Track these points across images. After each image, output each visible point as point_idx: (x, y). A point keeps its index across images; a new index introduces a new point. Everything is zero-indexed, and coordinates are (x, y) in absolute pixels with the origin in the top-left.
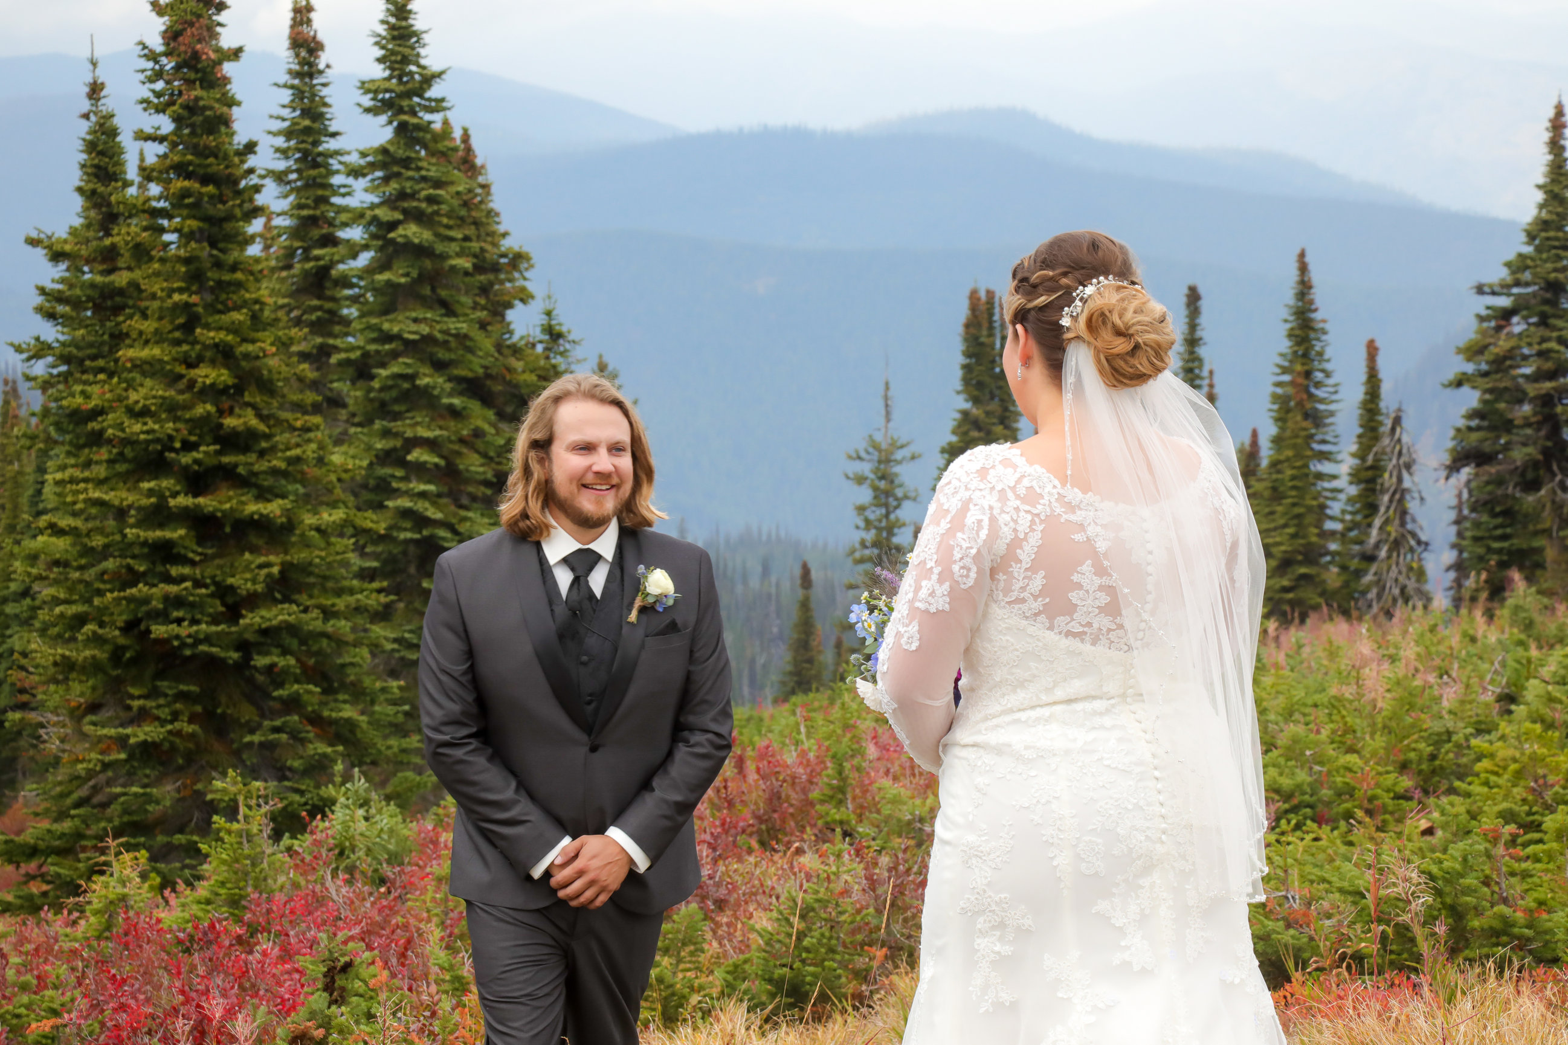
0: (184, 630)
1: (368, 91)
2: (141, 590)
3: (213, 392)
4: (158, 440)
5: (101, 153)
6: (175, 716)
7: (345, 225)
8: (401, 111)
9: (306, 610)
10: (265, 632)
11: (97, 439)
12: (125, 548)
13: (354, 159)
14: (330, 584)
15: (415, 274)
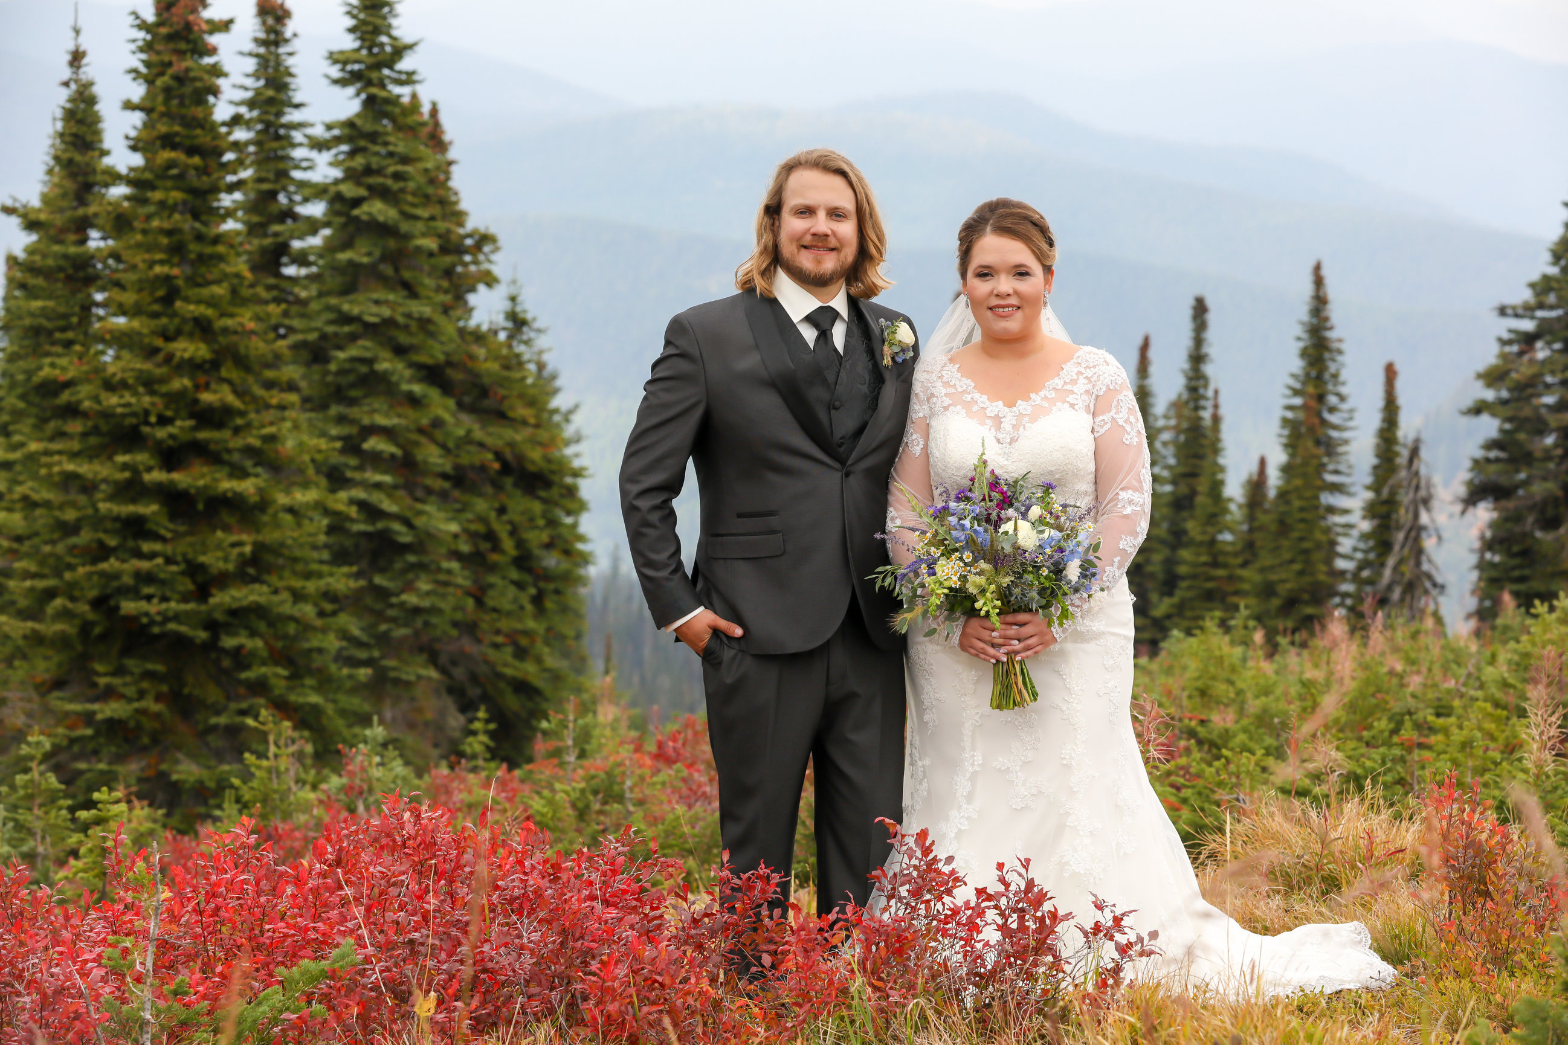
0: (154, 608)
1: (336, 62)
2: (111, 565)
3: (193, 366)
4: (134, 414)
5: (81, 122)
6: (141, 695)
7: (306, 200)
8: (369, 83)
9: (276, 592)
10: (233, 613)
11: (72, 411)
12: (98, 521)
13: (318, 131)
14: (299, 567)
15: (377, 253)
